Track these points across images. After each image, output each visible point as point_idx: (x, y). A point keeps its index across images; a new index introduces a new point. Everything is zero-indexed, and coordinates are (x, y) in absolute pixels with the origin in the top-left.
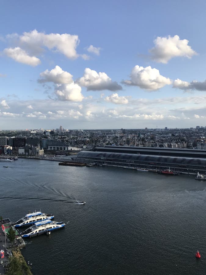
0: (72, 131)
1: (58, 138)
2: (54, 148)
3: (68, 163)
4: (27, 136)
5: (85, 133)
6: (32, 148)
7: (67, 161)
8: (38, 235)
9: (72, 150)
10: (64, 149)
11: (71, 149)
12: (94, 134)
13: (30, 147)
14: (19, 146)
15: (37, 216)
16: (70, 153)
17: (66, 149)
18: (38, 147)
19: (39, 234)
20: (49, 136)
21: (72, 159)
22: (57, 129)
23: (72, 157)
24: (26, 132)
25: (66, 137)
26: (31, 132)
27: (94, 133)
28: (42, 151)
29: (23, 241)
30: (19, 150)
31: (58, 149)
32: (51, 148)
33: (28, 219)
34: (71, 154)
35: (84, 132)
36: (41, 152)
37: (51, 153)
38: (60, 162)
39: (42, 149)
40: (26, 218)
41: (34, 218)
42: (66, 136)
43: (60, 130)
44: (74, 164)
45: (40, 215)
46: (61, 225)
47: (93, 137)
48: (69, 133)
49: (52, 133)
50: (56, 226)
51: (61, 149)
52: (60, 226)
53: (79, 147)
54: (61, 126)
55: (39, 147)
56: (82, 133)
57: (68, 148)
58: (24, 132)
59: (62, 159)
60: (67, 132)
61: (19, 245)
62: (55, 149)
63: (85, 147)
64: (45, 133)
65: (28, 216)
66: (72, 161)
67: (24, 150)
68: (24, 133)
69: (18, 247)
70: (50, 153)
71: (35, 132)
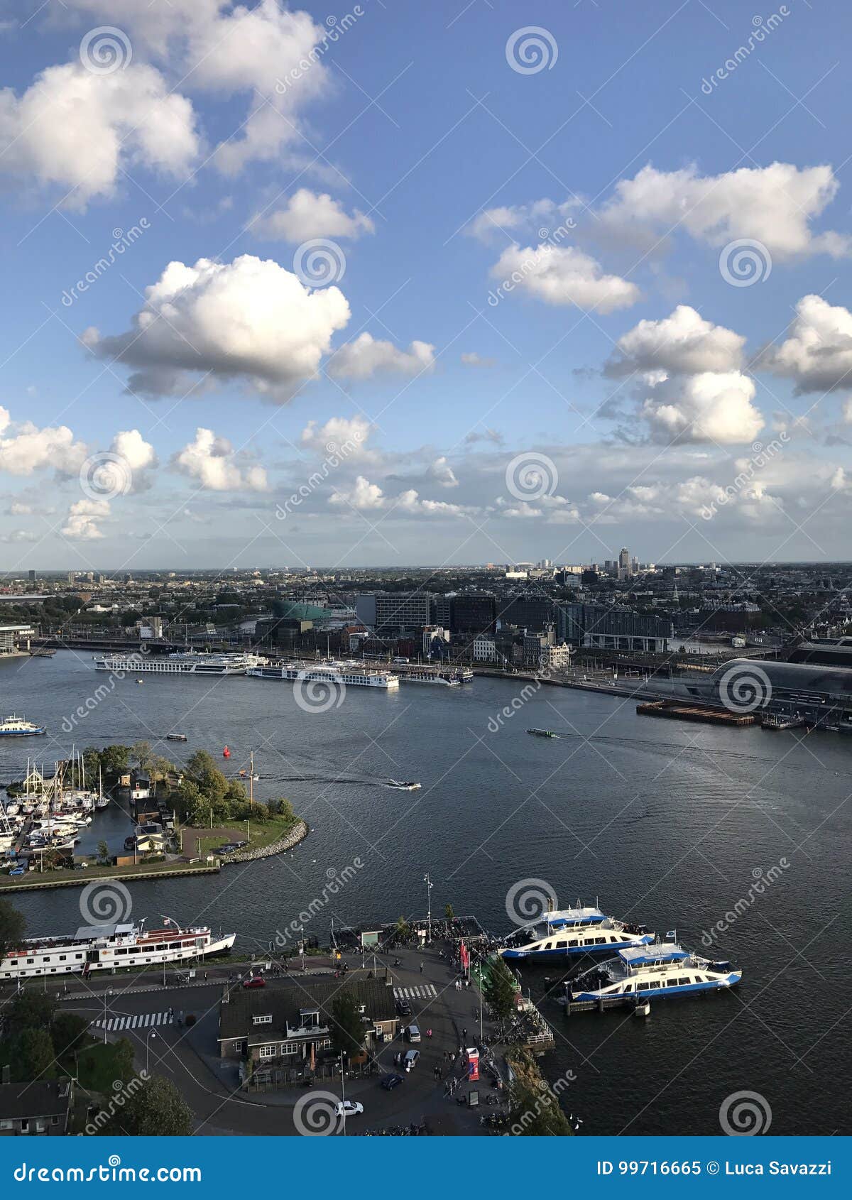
0: (673, 569)
1: (620, 600)
2: (608, 639)
3: (681, 710)
4: (494, 589)
5: (729, 579)
6: (523, 636)
7: (671, 698)
8: (597, 1010)
9: (687, 652)
10: (652, 648)
11: (682, 649)
12: (773, 583)
13: (517, 633)
14: (475, 630)
15: (585, 923)
16: (679, 666)
17: (660, 648)
18: (546, 635)
19: (602, 1006)
20: (581, 592)
21: (693, 691)
22: (607, 563)
23: (689, 681)
24: (489, 575)
25: (652, 597)
26: (509, 575)
27: (772, 580)
28: (561, 650)
29: (544, 1023)
30: (477, 643)
31: (627, 647)
32: (596, 639)
33: (552, 934)
34: (684, 670)
35: (726, 575)
36: (560, 655)
37: (599, 662)
38: (640, 703)
39: (561, 645)
40: (544, 928)
41: (573, 931)
42: (651, 593)
43: (621, 566)
44: (706, 714)
45: (595, 921)
46: (727, 976)
47: (770, 597)
48: (661, 578)
49: (589, 577)
50: (710, 978)
51: (638, 645)
52: (724, 979)
53: (715, 642)
54: (624, 552)
55: (551, 634)
56: (719, 577)
57: (666, 644)
58: (482, 574)
59: (645, 689)
60: (650, 576)
61: (529, 1038)
62: (612, 646)
63: (743, 641)
64: (561, 577)
65: (550, 920)
66: (692, 701)
67: (491, 644)
68: (485, 578)
69: (526, 1047)
70: (593, 660)
71: (523, 575)
